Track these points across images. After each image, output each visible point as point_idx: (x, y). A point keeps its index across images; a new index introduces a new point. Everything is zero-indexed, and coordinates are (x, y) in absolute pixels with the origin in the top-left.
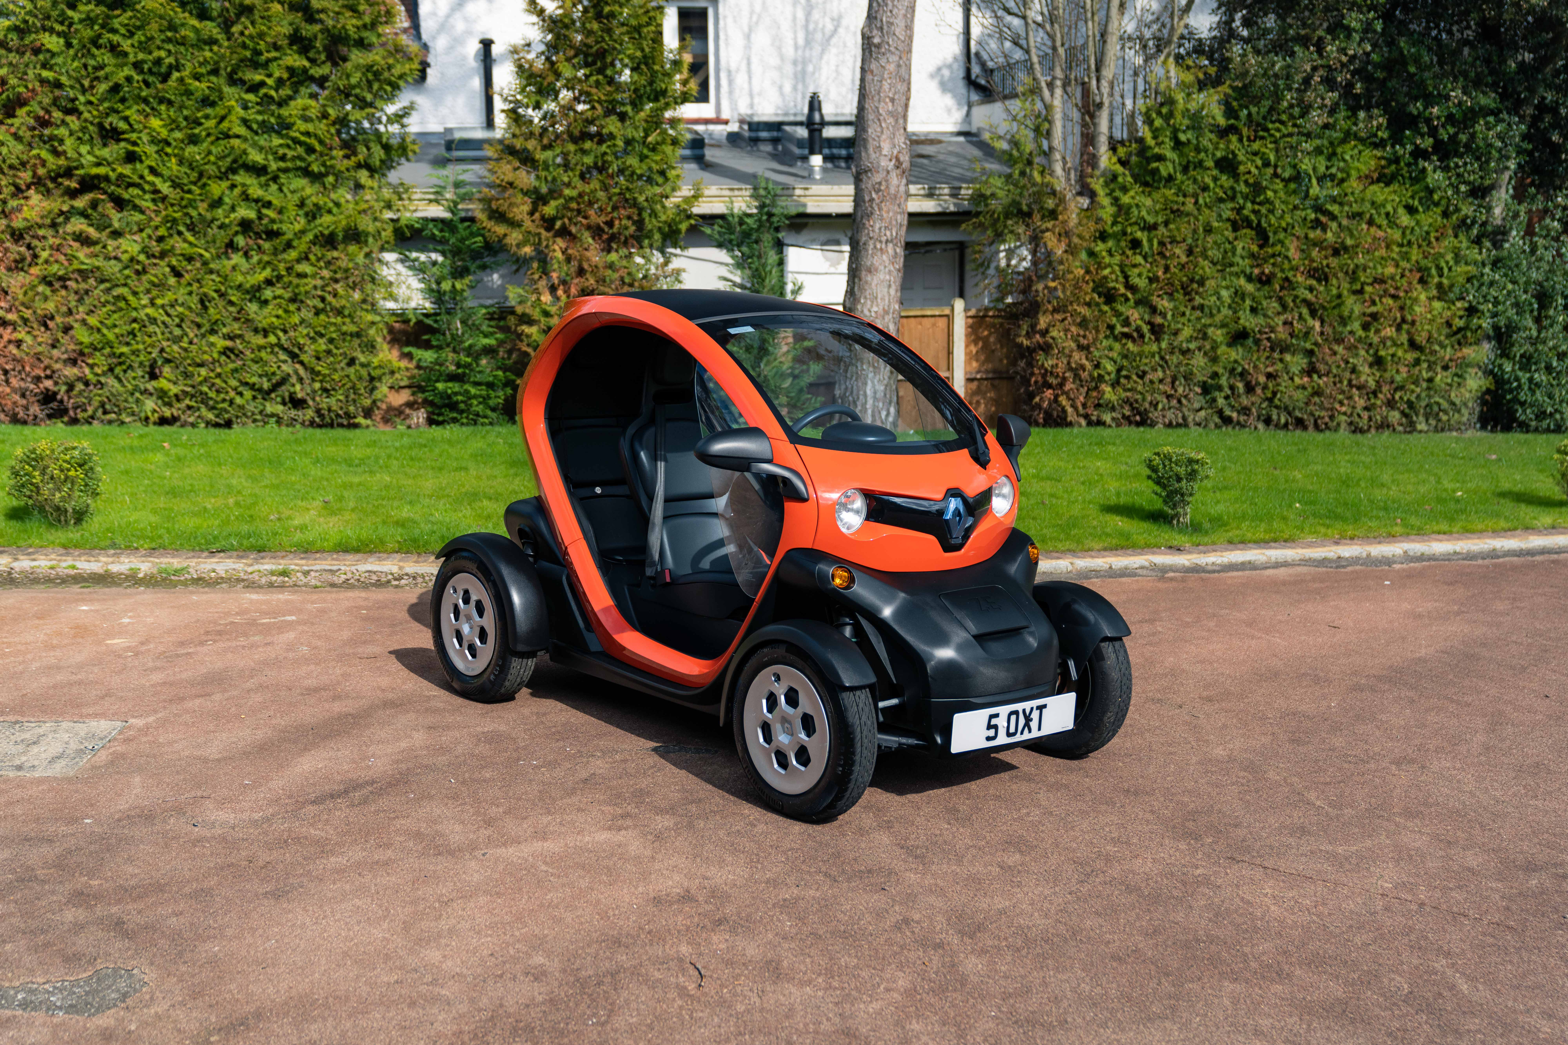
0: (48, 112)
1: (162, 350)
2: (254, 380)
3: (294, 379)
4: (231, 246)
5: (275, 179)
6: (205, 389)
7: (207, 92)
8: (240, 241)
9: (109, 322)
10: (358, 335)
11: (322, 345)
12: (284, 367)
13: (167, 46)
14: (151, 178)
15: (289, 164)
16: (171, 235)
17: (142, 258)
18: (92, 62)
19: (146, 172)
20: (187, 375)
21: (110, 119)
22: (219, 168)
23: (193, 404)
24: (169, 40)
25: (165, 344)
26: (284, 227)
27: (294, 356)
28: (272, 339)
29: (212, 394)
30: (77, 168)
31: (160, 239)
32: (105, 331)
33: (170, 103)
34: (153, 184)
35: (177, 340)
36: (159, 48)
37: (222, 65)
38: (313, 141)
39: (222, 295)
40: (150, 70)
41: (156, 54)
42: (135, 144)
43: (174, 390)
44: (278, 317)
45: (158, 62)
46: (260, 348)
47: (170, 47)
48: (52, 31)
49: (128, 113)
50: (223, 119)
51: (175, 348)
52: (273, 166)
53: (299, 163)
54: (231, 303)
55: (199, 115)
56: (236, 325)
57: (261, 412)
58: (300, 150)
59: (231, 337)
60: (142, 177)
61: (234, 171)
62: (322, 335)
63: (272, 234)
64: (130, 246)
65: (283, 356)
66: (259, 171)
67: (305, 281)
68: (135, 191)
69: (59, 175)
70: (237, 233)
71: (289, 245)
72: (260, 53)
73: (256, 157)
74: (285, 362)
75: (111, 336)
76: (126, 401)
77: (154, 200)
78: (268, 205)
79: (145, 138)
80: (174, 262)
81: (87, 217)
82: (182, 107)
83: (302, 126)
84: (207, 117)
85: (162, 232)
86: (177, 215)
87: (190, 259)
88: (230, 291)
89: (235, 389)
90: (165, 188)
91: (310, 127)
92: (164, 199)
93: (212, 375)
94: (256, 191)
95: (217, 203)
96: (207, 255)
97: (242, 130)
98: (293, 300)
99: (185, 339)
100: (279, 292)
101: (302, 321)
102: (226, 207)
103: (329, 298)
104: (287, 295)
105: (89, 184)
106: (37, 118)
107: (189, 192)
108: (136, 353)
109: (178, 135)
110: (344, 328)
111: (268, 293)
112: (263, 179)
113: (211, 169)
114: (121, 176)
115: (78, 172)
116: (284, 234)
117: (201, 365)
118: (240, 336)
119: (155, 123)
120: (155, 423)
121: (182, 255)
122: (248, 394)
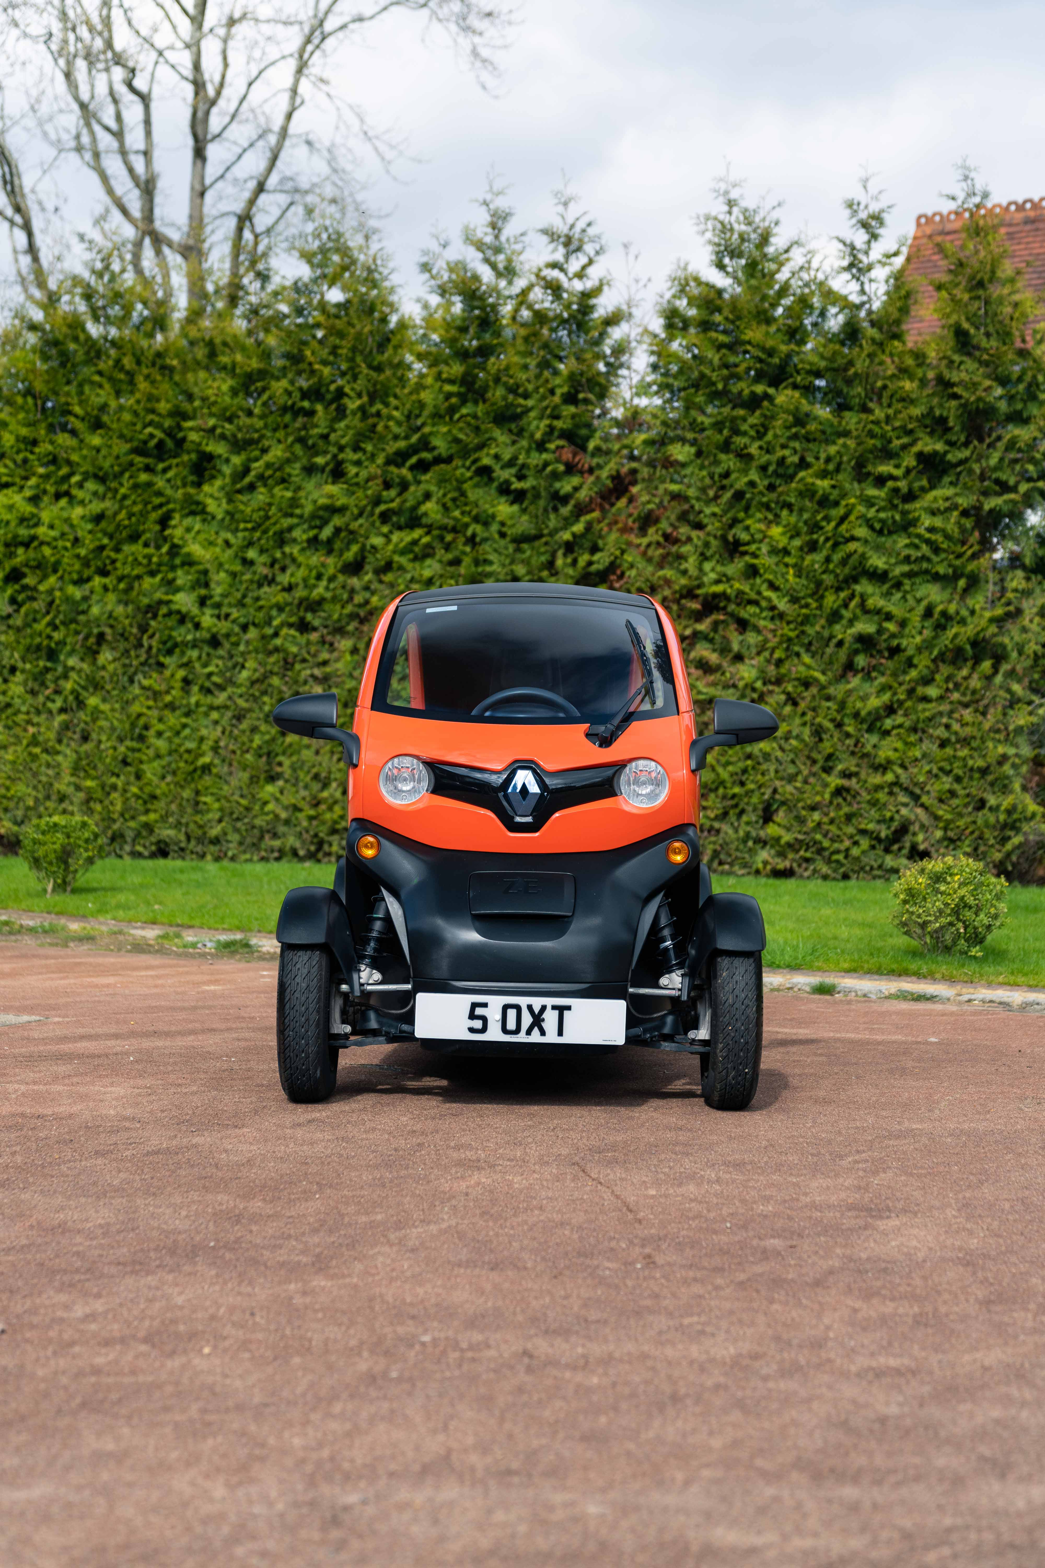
0: (675, 528)
1: (775, 791)
2: (871, 826)
3: (916, 827)
4: (849, 667)
5: (898, 585)
6: (818, 837)
7: (828, 490)
8: (861, 661)
9: (723, 760)
10: (984, 771)
11: (947, 783)
12: (904, 811)
13: (792, 444)
14: (768, 593)
15: (915, 567)
16: (787, 657)
17: (759, 684)
18: (719, 470)
19: (765, 586)
20: (801, 821)
21: (733, 531)
22: (837, 576)
23: (808, 855)
24: (795, 437)
25: (778, 783)
26: (904, 643)
27: (916, 798)
28: (890, 777)
29: (826, 843)
30: (699, 587)
31: (779, 663)
32: (720, 770)
33: (789, 506)
34: (769, 600)
35: (791, 779)
36: (784, 447)
37: (845, 458)
38: (938, 538)
39: (839, 725)
40: (775, 472)
41: (780, 453)
42: (755, 556)
43: (787, 837)
44: (896, 750)
45: (782, 461)
46: (878, 788)
47: (797, 445)
48: (683, 440)
49: (749, 522)
50: (842, 520)
51: (789, 788)
52: (898, 571)
53: (925, 565)
54: (848, 735)
55: (819, 517)
56: (854, 761)
57: (880, 867)
58: (925, 549)
59: (846, 775)
60: (759, 593)
61: (856, 580)
62: (948, 773)
63: (895, 651)
64: (747, 672)
65: (903, 798)
66: (879, 577)
67: (929, 706)
68: (752, 609)
69: (682, 597)
70: (856, 652)
71: (910, 664)
72: (890, 441)
73: (878, 562)
74: (905, 805)
75: (724, 774)
76: (737, 849)
77: (772, 619)
78: (889, 617)
79: (764, 549)
80: (790, 688)
81: (711, 641)
82: (801, 510)
83: (927, 521)
84: (827, 518)
85: (778, 654)
86: (792, 634)
87: (806, 684)
88: (846, 721)
89: (851, 837)
90: (782, 604)
91: (938, 522)
92: (781, 616)
93: (825, 820)
94: (876, 601)
95: (835, 617)
96: (822, 678)
97: (862, 532)
98: (914, 730)
99: (800, 778)
100: (899, 719)
101: (924, 755)
102: (844, 622)
103: (956, 727)
104: (908, 724)
105: (712, 604)
106: (666, 537)
107: (807, 606)
108: (749, 793)
109: (797, 542)
110: (970, 763)
111: (888, 723)
112: (886, 587)
113: (828, 579)
114: (740, 593)
115: (699, 592)
116: (904, 650)
117: (813, 808)
118: (856, 774)
119: (776, 531)
120: (768, 876)
121: (798, 679)
122: (865, 843)
